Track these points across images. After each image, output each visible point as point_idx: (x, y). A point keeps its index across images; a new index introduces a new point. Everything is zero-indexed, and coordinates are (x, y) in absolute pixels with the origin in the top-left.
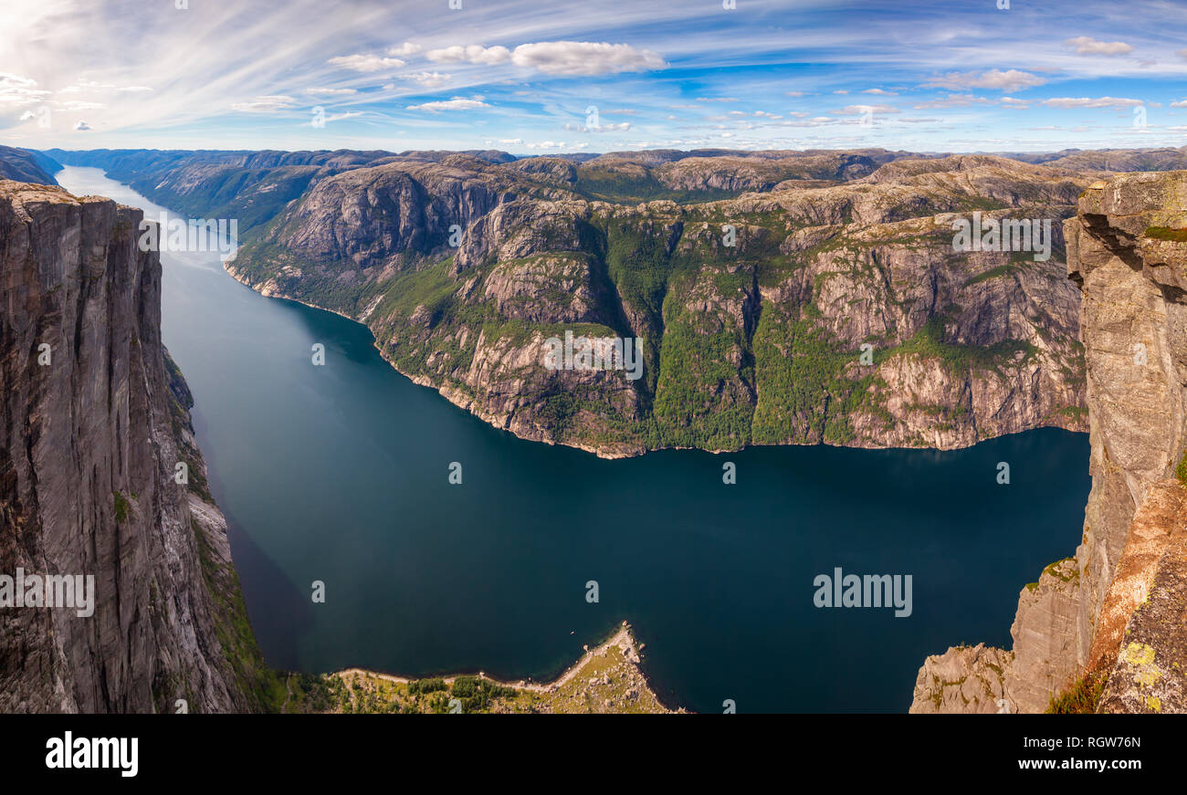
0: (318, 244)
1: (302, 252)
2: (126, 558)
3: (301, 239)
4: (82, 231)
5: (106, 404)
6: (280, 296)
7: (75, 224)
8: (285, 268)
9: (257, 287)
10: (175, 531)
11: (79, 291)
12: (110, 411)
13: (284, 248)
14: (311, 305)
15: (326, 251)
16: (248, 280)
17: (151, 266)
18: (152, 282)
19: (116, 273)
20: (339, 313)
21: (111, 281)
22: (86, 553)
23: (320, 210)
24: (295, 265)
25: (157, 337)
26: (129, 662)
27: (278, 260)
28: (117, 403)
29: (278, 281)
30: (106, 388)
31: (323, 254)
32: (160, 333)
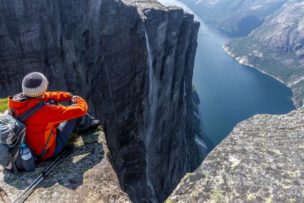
0: (277, 42)
1: (266, 45)
2: (173, 151)
3: (268, 37)
4: (168, 24)
5: (170, 99)
6: (248, 65)
7: (165, 21)
8: (254, 52)
9: (237, 59)
10: (189, 145)
11: (164, 52)
12: (171, 102)
13: (257, 41)
14: (263, 72)
15: (280, 46)
16: (233, 54)
17: (193, 43)
18: (192, 51)
19: (180, 45)
20: (277, 79)
21: (177, 48)
22: (159, 148)
23: (284, 23)
24: (260, 51)
25: (191, 74)
26: (171, 179)
27: (251, 47)
28: (174, 99)
29: (249, 58)
30: (171, 93)
31: (278, 47)
32: (192, 73)
